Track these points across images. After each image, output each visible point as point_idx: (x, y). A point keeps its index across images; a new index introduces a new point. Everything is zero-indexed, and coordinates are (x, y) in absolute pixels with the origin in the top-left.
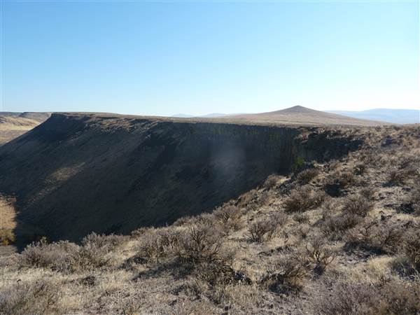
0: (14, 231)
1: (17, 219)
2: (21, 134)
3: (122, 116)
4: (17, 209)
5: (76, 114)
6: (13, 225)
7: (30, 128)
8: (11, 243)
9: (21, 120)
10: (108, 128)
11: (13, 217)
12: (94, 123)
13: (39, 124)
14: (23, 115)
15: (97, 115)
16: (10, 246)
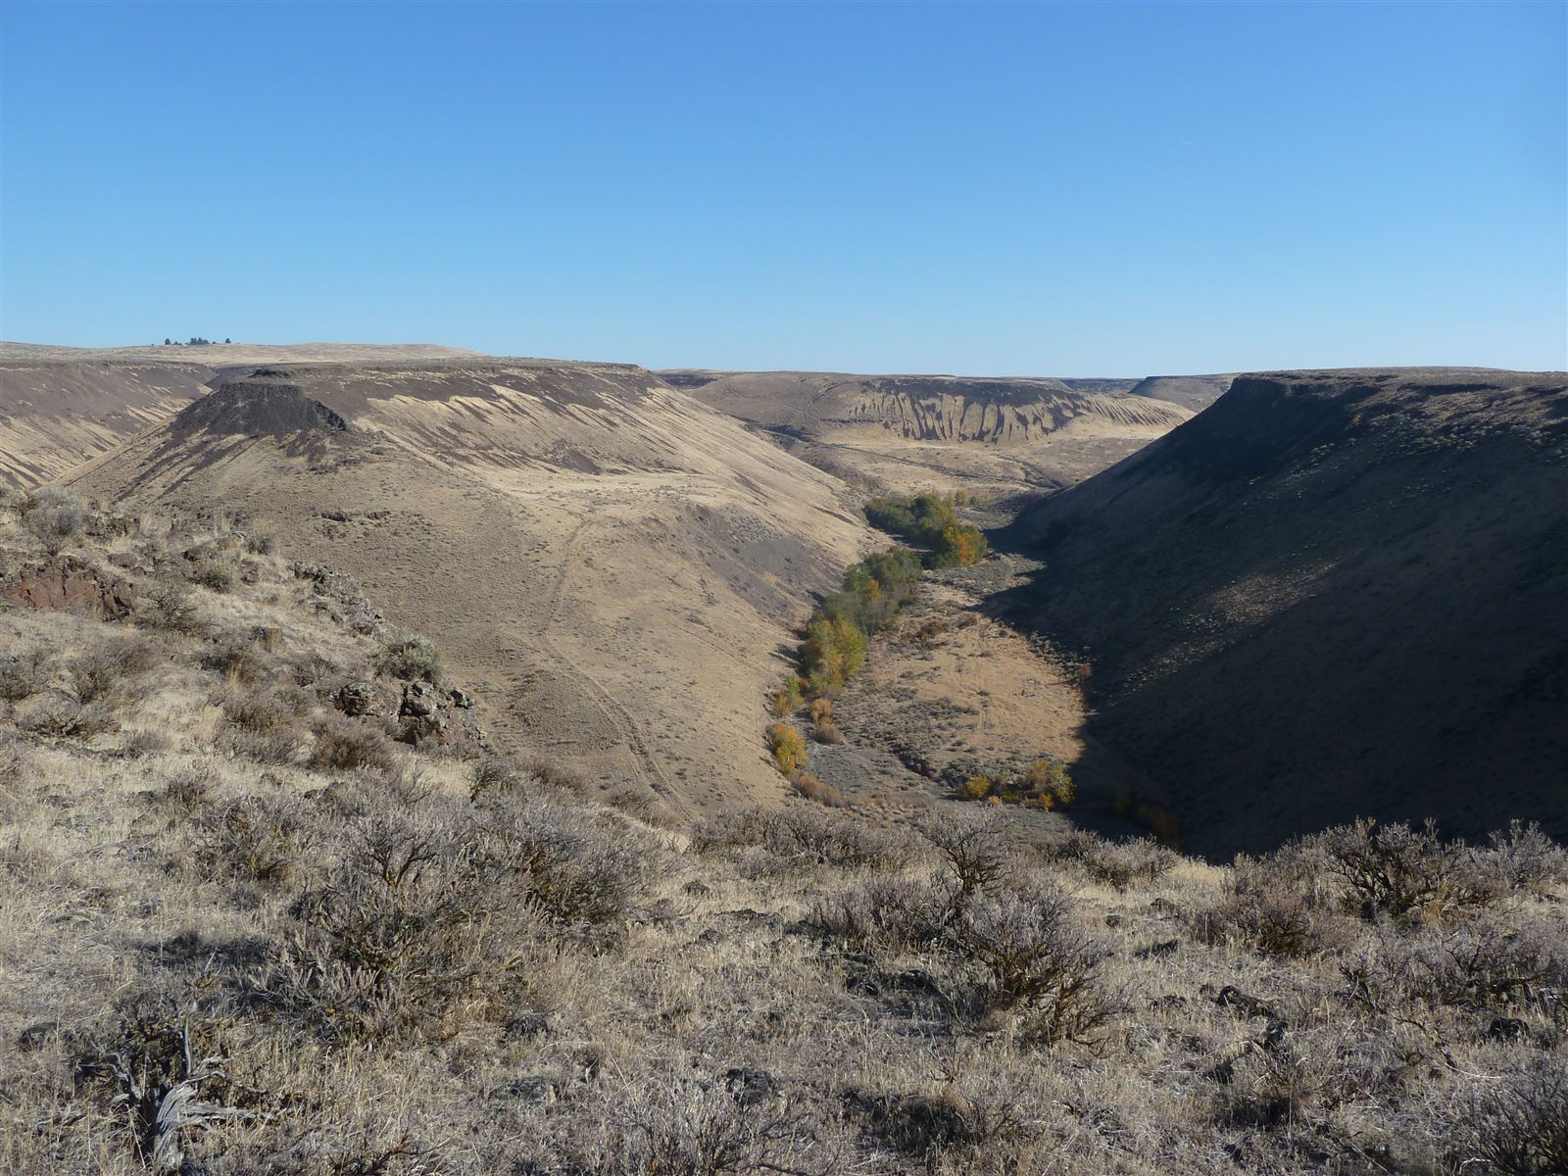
0: (1073, 770)
1: (1086, 732)
2: (1131, 451)
3: (1513, 378)
4: (1089, 701)
5: (1324, 375)
6: (1070, 750)
7: (1158, 432)
8: (1058, 806)
9: (1135, 404)
10: (1447, 430)
11: (1075, 723)
12: (1389, 408)
13: (1187, 415)
14: (1143, 387)
15: (1403, 379)
16: (1053, 817)
